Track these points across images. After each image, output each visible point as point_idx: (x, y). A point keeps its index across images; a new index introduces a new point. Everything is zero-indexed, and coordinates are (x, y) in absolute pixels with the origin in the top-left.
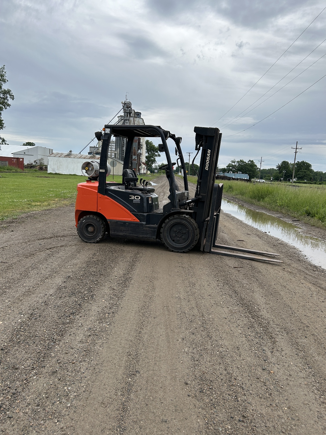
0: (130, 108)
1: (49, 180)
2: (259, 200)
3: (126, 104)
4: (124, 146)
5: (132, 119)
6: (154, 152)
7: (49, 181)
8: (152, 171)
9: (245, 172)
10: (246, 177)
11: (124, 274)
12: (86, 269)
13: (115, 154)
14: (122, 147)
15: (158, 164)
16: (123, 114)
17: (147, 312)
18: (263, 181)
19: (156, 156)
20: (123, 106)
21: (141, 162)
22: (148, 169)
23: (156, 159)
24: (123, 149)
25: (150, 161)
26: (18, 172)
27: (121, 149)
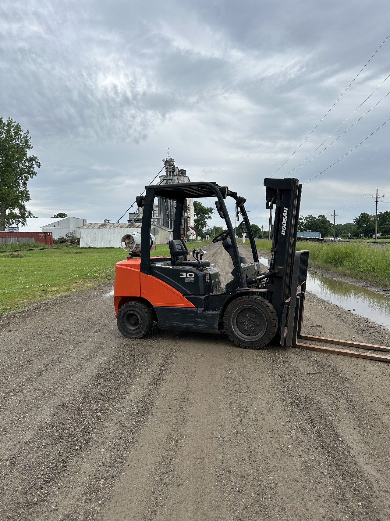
0: (173, 166)
1: (79, 256)
2: (336, 265)
3: (168, 161)
4: (168, 210)
5: (175, 178)
6: (203, 214)
7: (78, 258)
8: (203, 237)
9: (316, 229)
10: (317, 235)
11: (144, 396)
12: (91, 389)
13: (159, 219)
14: (166, 211)
15: (209, 228)
16: (165, 174)
17: (167, 473)
18: (339, 239)
19: (207, 218)
20: (165, 164)
21: (189, 227)
22: (198, 234)
23: (206, 222)
24: (167, 213)
25: (200, 224)
26: (46, 249)
27: (165, 213)
